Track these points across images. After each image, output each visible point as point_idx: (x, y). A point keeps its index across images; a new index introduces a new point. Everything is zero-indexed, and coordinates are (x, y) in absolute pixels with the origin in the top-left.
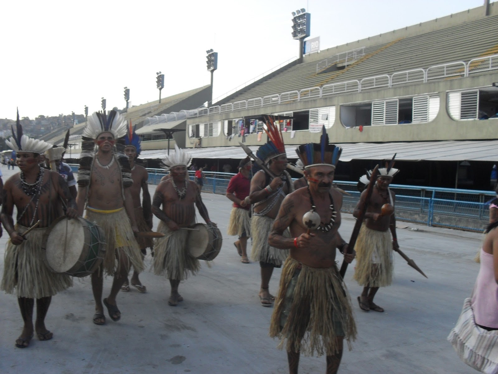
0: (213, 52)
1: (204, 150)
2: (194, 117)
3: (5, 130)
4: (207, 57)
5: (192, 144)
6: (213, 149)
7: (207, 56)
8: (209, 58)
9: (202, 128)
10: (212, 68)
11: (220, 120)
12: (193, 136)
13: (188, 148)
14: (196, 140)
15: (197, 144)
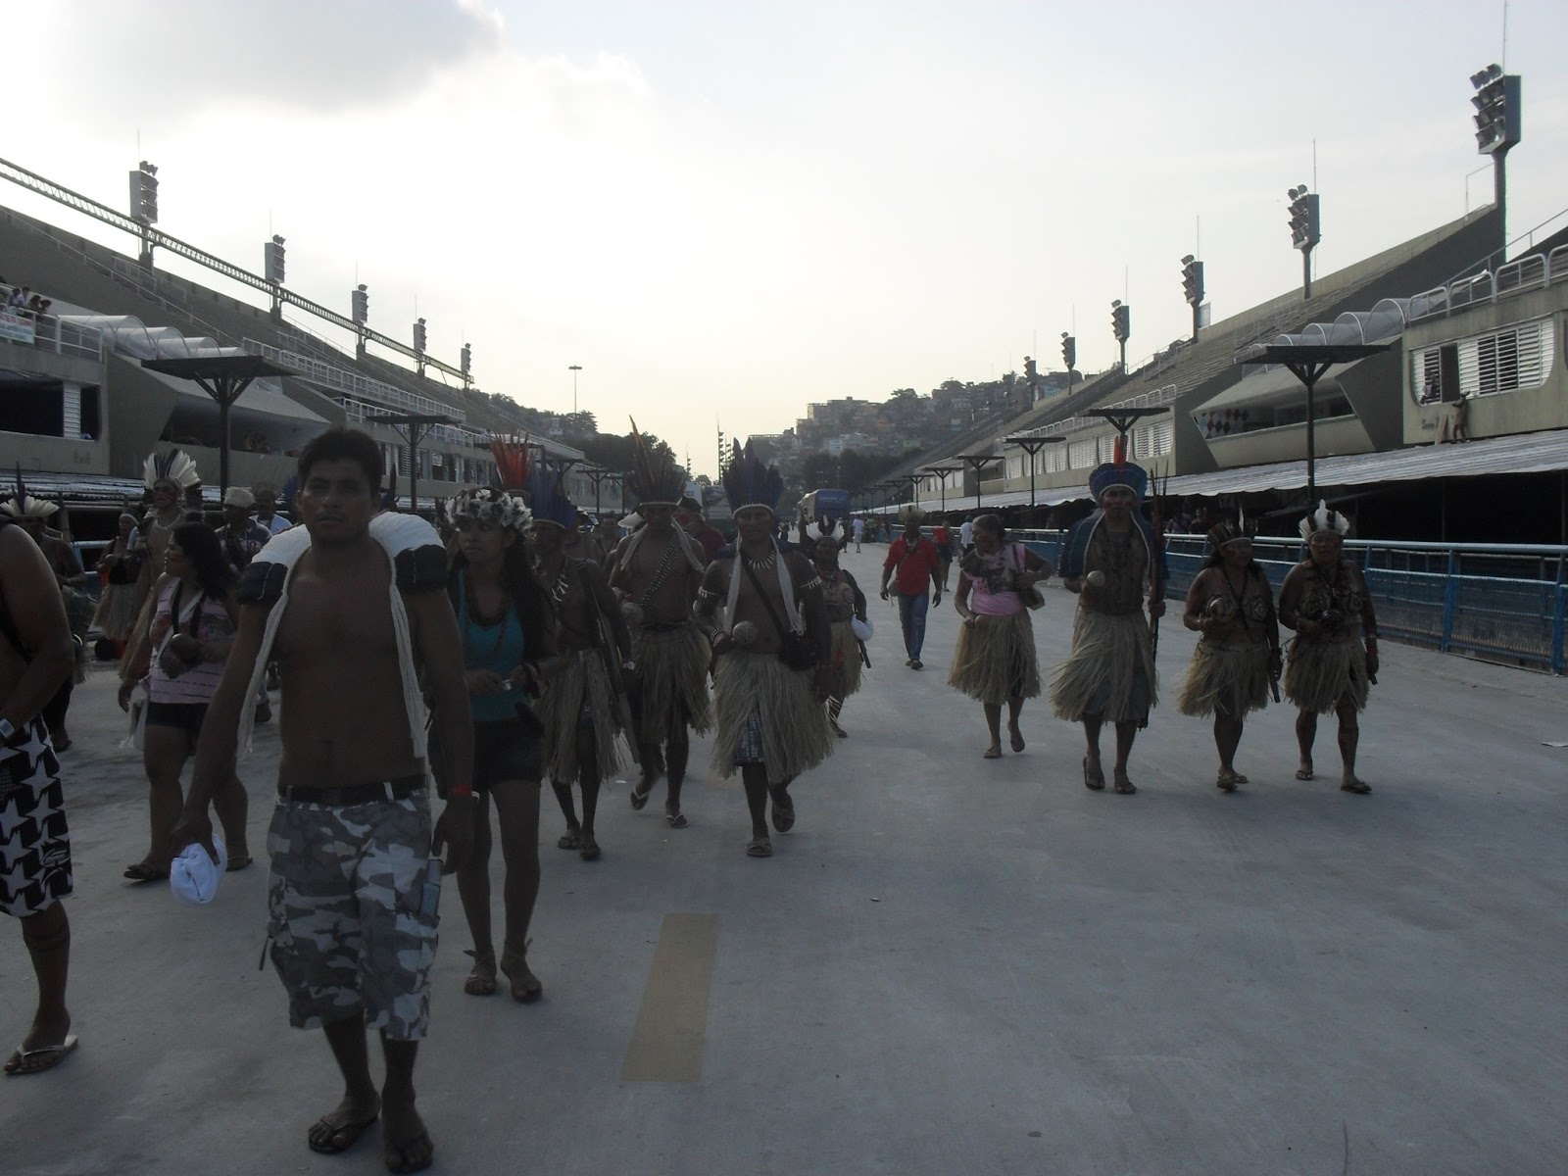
0: (1502, 76)
1: (1479, 447)
2: (1435, 316)
3: (847, 433)
4: (1477, 101)
5: (1427, 426)
6: (1521, 439)
7: (1477, 95)
8: (1485, 101)
9: (1469, 359)
10: (1498, 140)
11: (1551, 315)
12: (1432, 395)
13: (1412, 446)
14: (1446, 410)
15: (1451, 427)
